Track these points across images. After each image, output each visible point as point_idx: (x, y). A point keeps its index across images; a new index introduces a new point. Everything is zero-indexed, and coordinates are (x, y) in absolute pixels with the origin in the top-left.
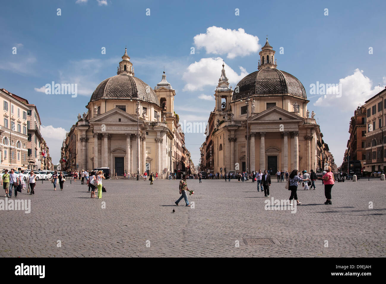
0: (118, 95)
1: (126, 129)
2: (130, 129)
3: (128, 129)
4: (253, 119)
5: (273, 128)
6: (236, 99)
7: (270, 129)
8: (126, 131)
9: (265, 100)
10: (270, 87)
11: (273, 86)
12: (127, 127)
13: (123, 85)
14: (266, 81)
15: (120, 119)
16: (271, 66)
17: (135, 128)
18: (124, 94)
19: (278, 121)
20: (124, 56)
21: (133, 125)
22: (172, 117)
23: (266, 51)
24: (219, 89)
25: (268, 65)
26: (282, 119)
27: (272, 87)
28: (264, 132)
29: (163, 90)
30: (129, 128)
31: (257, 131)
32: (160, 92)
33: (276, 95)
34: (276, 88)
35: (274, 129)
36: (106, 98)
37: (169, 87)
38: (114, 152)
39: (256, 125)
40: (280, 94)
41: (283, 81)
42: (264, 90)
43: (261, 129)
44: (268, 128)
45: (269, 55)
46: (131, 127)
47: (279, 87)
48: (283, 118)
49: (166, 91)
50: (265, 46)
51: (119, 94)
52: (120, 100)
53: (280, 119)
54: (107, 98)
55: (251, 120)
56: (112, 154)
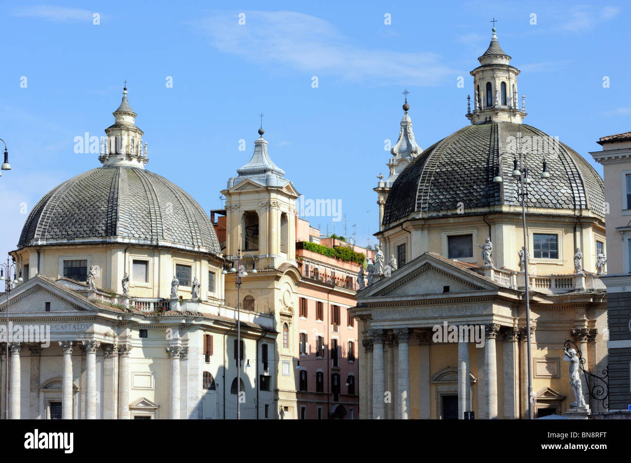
0: (70, 233)
1: (61, 330)
2: (72, 330)
3: (68, 330)
4: (372, 293)
5: (425, 316)
6: (390, 223)
7: (419, 319)
8: (62, 333)
9: (442, 228)
10: (457, 187)
11: (466, 185)
12: (64, 324)
13: (87, 204)
14: (450, 169)
15: (49, 303)
16: (497, 114)
17: (83, 327)
18: (86, 229)
19: (440, 297)
20: (118, 113)
21: (77, 319)
22: (273, 268)
23: (483, 71)
24: (385, 184)
25: (488, 114)
26: (451, 289)
27: (463, 187)
28: (405, 329)
29: (250, 187)
30: (68, 327)
31: (387, 325)
32: (240, 194)
33: (473, 211)
34: (474, 189)
35: (428, 319)
36: (40, 243)
37: (267, 180)
38: (46, 387)
39: (385, 310)
40: (483, 206)
41: (493, 167)
42: (441, 197)
43: (395, 320)
44: (414, 316)
45: (491, 81)
46: (73, 324)
47: (480, 188)
48: (454, 287)
49: (257, 192)
50: (487, 55)
51: (74, 229)
52: (71, 247)
53: (446, 289)
54: (45, 243)
55: (366, 296)
56: (42, 395)
